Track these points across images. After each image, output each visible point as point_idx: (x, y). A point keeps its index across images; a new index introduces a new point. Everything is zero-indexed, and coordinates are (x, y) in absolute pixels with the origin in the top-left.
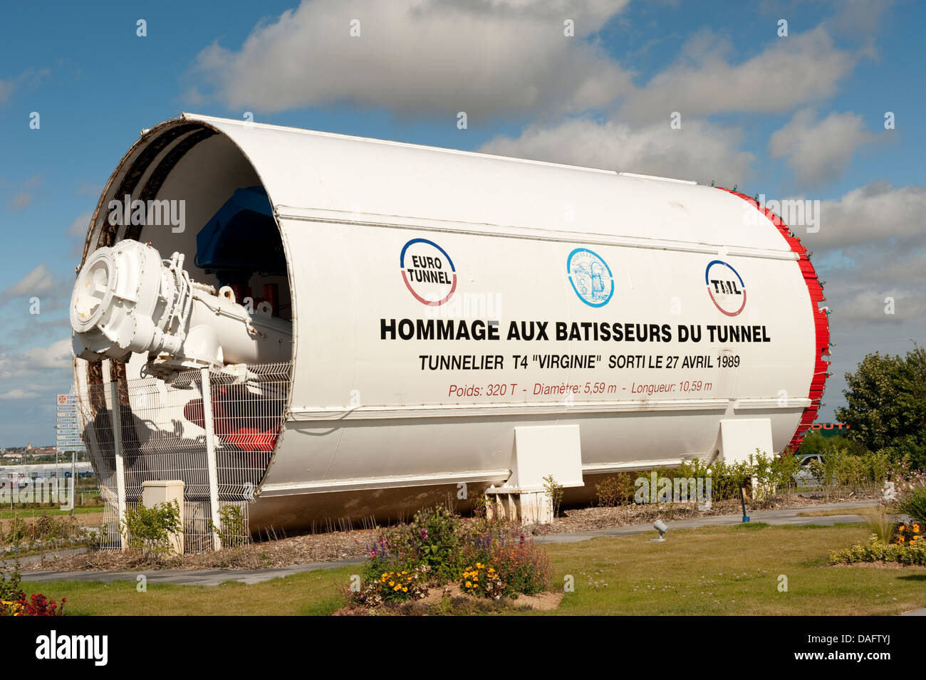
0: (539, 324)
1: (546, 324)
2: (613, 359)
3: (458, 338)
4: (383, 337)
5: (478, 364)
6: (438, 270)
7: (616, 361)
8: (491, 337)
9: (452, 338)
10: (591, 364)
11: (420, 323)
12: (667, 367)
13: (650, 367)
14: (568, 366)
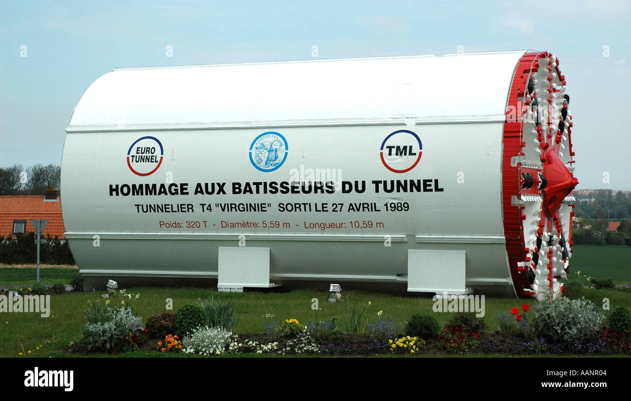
2: (281, 205)
4: (111, 194)
7: (285, 207)
8: (182, 193)
9: (155, 194)
10: (263, 209)
11: (134, 186)
12: (333, 211)
13: (316, 211)
14: (244, 210)
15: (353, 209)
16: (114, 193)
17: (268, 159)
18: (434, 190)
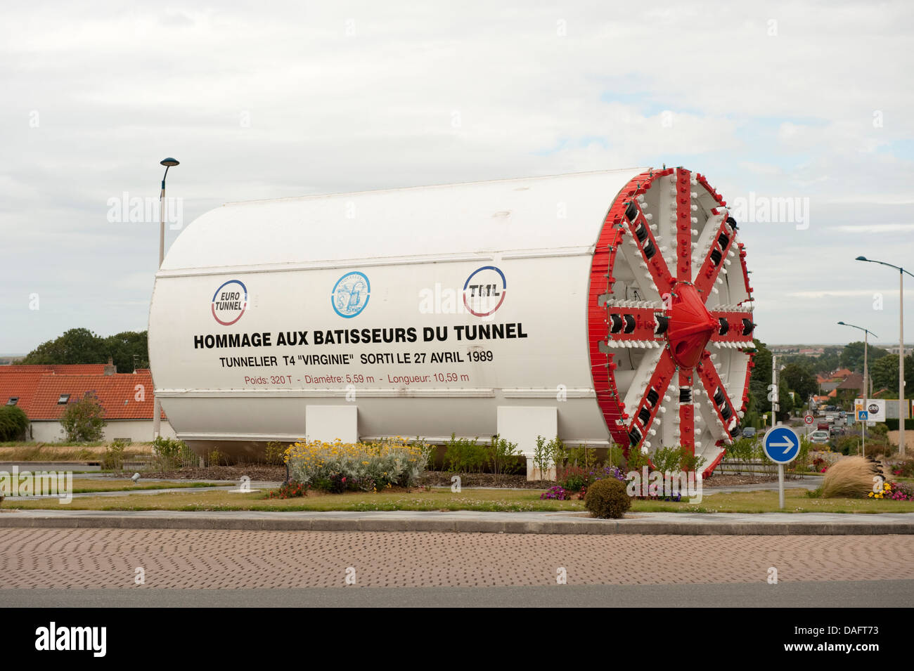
0: (300, 333)
1: (306, 333)
2: (363, 357)
3: (243, 346)
5: (259, 362)
6: (235, 301)
7: (367, 358)
8: (265, 344)
11: (218, 337)
12: (416, 362)
13: (399, 362)
15: (436, 359)
16: (199, 345)
17: (350, 304)
18: (517, 336)
